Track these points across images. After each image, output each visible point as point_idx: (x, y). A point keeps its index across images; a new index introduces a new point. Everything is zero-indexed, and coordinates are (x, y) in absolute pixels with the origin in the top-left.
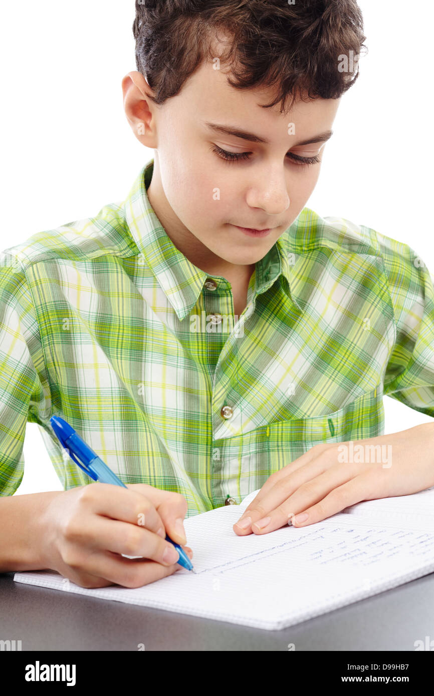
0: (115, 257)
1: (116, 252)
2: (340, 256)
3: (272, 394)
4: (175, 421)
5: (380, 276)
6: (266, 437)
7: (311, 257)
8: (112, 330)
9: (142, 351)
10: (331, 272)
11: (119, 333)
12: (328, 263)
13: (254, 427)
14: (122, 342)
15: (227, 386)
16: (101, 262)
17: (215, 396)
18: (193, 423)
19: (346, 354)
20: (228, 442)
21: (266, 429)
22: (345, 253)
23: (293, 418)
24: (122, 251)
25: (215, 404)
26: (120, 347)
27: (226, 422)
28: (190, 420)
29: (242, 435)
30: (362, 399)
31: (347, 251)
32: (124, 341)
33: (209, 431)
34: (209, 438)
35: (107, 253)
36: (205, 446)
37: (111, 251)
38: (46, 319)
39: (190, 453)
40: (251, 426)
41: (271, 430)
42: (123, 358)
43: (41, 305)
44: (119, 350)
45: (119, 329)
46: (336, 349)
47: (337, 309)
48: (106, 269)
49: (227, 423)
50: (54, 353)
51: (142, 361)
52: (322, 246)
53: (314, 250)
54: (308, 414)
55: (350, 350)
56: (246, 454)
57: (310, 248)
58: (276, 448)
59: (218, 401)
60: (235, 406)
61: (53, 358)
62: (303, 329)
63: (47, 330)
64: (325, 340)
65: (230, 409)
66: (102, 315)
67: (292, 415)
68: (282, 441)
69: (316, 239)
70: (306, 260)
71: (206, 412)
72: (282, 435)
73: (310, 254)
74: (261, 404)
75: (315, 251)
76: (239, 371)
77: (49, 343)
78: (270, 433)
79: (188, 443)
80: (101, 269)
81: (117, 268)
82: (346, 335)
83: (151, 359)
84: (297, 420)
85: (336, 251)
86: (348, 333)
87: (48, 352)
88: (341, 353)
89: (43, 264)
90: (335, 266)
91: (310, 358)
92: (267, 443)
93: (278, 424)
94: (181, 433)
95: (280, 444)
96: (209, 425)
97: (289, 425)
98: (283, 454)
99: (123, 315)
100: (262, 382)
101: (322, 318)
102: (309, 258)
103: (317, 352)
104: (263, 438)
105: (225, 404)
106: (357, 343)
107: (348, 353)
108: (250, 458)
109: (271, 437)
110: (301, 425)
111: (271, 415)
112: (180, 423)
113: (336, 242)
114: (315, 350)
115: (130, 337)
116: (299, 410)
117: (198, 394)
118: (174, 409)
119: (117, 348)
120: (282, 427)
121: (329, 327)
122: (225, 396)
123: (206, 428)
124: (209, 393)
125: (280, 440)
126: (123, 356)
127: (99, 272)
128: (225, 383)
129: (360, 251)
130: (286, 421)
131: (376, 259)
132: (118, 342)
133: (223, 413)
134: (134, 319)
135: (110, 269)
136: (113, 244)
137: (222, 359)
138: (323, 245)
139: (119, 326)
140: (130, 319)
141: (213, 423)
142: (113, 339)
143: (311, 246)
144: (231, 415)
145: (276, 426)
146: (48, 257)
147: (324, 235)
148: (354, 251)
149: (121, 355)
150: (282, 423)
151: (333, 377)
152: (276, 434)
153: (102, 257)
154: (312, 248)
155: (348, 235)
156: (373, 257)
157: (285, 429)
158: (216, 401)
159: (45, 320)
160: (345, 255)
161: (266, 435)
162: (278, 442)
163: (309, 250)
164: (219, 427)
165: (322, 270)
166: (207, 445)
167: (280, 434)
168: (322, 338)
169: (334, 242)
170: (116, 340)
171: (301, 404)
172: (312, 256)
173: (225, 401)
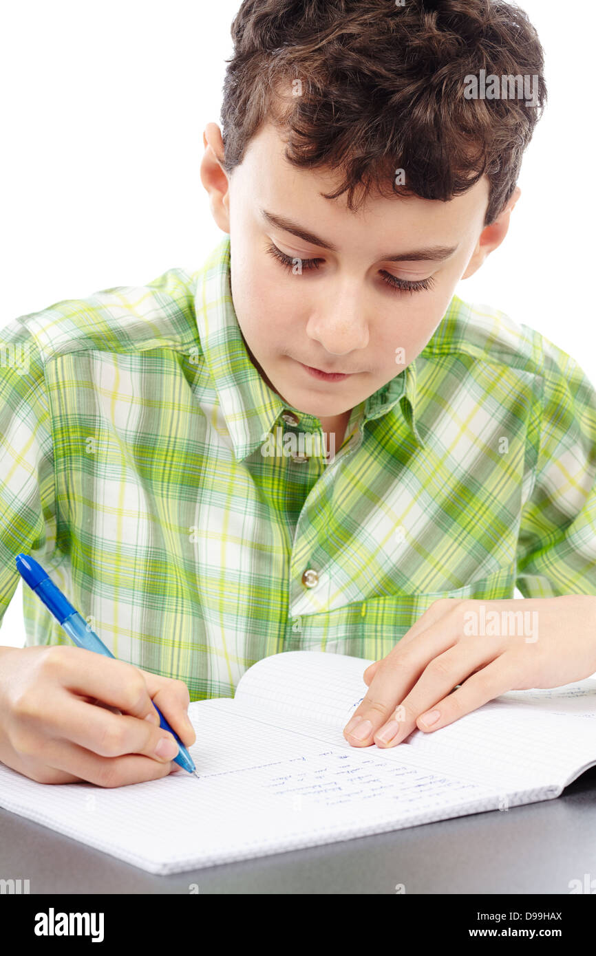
0: (175, 353)
1: (177, 344)
2: (486, 368)
3: (373, 557)
4: (237, 587)
5: (534, 404)
6: (361, 617)
7: (443, 364)
8: (156, 456)
9: (197, 487)
10: (472, 390)
11: (166, 460)
12: (466, 376)
13: (346, 602)
14: (170, 474)
15: (313, 542)
16: (154, 357)
17: (296, 555)
18: (263, 592)
19: (480, 508)
20: (310, 619)
21: (362, 607)
22: (493, 363)
23: (400, 593)
24: (185, 344)
25: (295, 565)
26: (166, 480)
27: (308, 591)
28: (259, 587)
29: (329, 612)
30: (497, 576)
31: (496, 361)
32: (172, 473)
33: (285, 603)
34: (284, 613)
35: (165, 344)
36: (278, 624)
37: (171, 343)
38: (65, 436)
39: (255, 633)
40: (341, 600)
41: (369, 608)
42: (169, 496)
43: (61, 416)
44: (165, 484)
45: (166, 455)
46: (467, 500)
47: (474, 443)
48: (160, 368)
49: (311, 593)
50: (70, 482)
51: (196, 502)
52: (461, 352)
53: (448, 354)
54: (421, 588)
55: (487, 504)
56: (332, 640)
57: (443, 351)
58: (374, 634)
59: (299, 562)
60: (322, 570)
61: (67, 488)
62: (421, 468)
63: (64, 449)
64: (452, 486)
65: (315, 573)
66: (144, 435)
67: (399, 589)
68: (382, 625)
69: (453, 340)
70: (436, 368)
71: (281, 577)
72: (383, 616)
73: (443, 359)
74: (358, 570)
75: (449, 357)
76: (330, 523)
77: (65, 468)
78: (366, 612)
79: (254, 618)
80: (152, 368)
81: (175, 369)
82: (483, 482)
83: (209, 500)
84: (406, 597)
85: (480, 361)
86: (485, 479)
87: (62, 480)
88: (474, 506)
89: (72, 357)
90: (477, 381)
91: (429, 509)
92: (361, 625)
93: (379, 600)
94: (244, 605)
95: (379, 628)
96: (285, 595)
97: (394, 602)
98: (382, 643)
99: (176, 435)
100: (361, 539)
101: (449, 453)
102: (440, 365)
103: (440, 501)
104: (357, 617)
105: (309, 567)
106: (498, 495)
107: (484, 509)
108: (336, 646)
109: (368, 617)
110: (410, 603)
111: (370, 587)
112: (244, 590)
113: (481, 348)
114: (437, 497)
115: (181, 467)
116: (409, 583)
117: (271, 552)
118: (237, 571)
119: (163, 482)
120: (384, 604)
121: (459, 468)
122: (308, 556)
123: (279, 599)
124: (286, 552)
125: (379, 623)
126: (170, 493)
127: (150, 372)
128: (310, 538)
129: (514, 365)
130: (391, 597)
131: (534, 378)
132: (164, 473)
133: (304, 579)
134: (190, 442)
135: (165, 369)
136: (174, 331)
137: (310, 504)
138: (463, 351)
139: (167, 451)
140: (185, 442)
141: (290, 593)
142: (157, 469)
143: (445, 348)
144: (316, 582)
145: (376, 602)
146: (81, 347)
147: (465, 336)
148: (505, 363)
149: (168, 491)
150: (385, 600)
151: (460, 539)
152: (375, 614)
153: (156, 349)
154: (446, 351)
155: (500, 339)
156: (531, 376)
157: (387, 608)
158: (297, 561)
159: (63, 437)
160: (494, 367)
161: (361, 615)
162: (376, 625)
163: (441, 354)
164: (297, 599)
165: (457, 387)
166: (280, 622)
167: (380, 615)
168: (449, 482)
169: (478, 347)
170: (161, 471)
171: (413, 573)
172: (445, 364)
173: (309, 563)
